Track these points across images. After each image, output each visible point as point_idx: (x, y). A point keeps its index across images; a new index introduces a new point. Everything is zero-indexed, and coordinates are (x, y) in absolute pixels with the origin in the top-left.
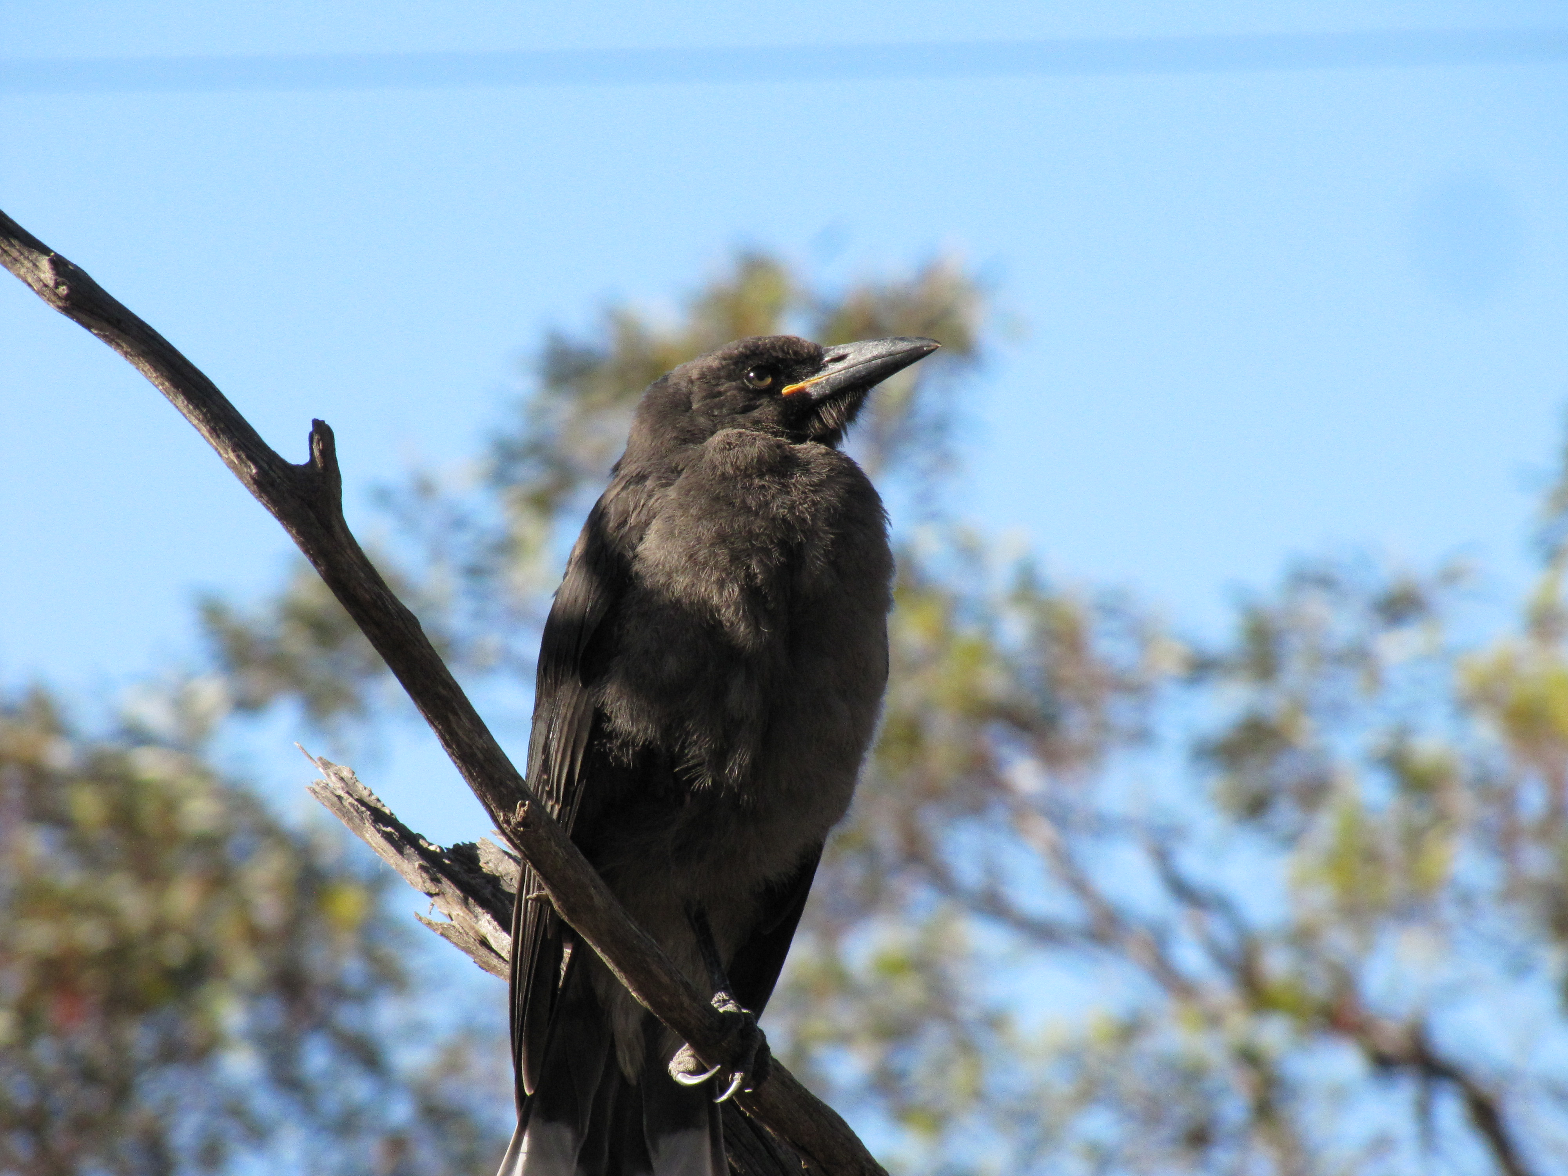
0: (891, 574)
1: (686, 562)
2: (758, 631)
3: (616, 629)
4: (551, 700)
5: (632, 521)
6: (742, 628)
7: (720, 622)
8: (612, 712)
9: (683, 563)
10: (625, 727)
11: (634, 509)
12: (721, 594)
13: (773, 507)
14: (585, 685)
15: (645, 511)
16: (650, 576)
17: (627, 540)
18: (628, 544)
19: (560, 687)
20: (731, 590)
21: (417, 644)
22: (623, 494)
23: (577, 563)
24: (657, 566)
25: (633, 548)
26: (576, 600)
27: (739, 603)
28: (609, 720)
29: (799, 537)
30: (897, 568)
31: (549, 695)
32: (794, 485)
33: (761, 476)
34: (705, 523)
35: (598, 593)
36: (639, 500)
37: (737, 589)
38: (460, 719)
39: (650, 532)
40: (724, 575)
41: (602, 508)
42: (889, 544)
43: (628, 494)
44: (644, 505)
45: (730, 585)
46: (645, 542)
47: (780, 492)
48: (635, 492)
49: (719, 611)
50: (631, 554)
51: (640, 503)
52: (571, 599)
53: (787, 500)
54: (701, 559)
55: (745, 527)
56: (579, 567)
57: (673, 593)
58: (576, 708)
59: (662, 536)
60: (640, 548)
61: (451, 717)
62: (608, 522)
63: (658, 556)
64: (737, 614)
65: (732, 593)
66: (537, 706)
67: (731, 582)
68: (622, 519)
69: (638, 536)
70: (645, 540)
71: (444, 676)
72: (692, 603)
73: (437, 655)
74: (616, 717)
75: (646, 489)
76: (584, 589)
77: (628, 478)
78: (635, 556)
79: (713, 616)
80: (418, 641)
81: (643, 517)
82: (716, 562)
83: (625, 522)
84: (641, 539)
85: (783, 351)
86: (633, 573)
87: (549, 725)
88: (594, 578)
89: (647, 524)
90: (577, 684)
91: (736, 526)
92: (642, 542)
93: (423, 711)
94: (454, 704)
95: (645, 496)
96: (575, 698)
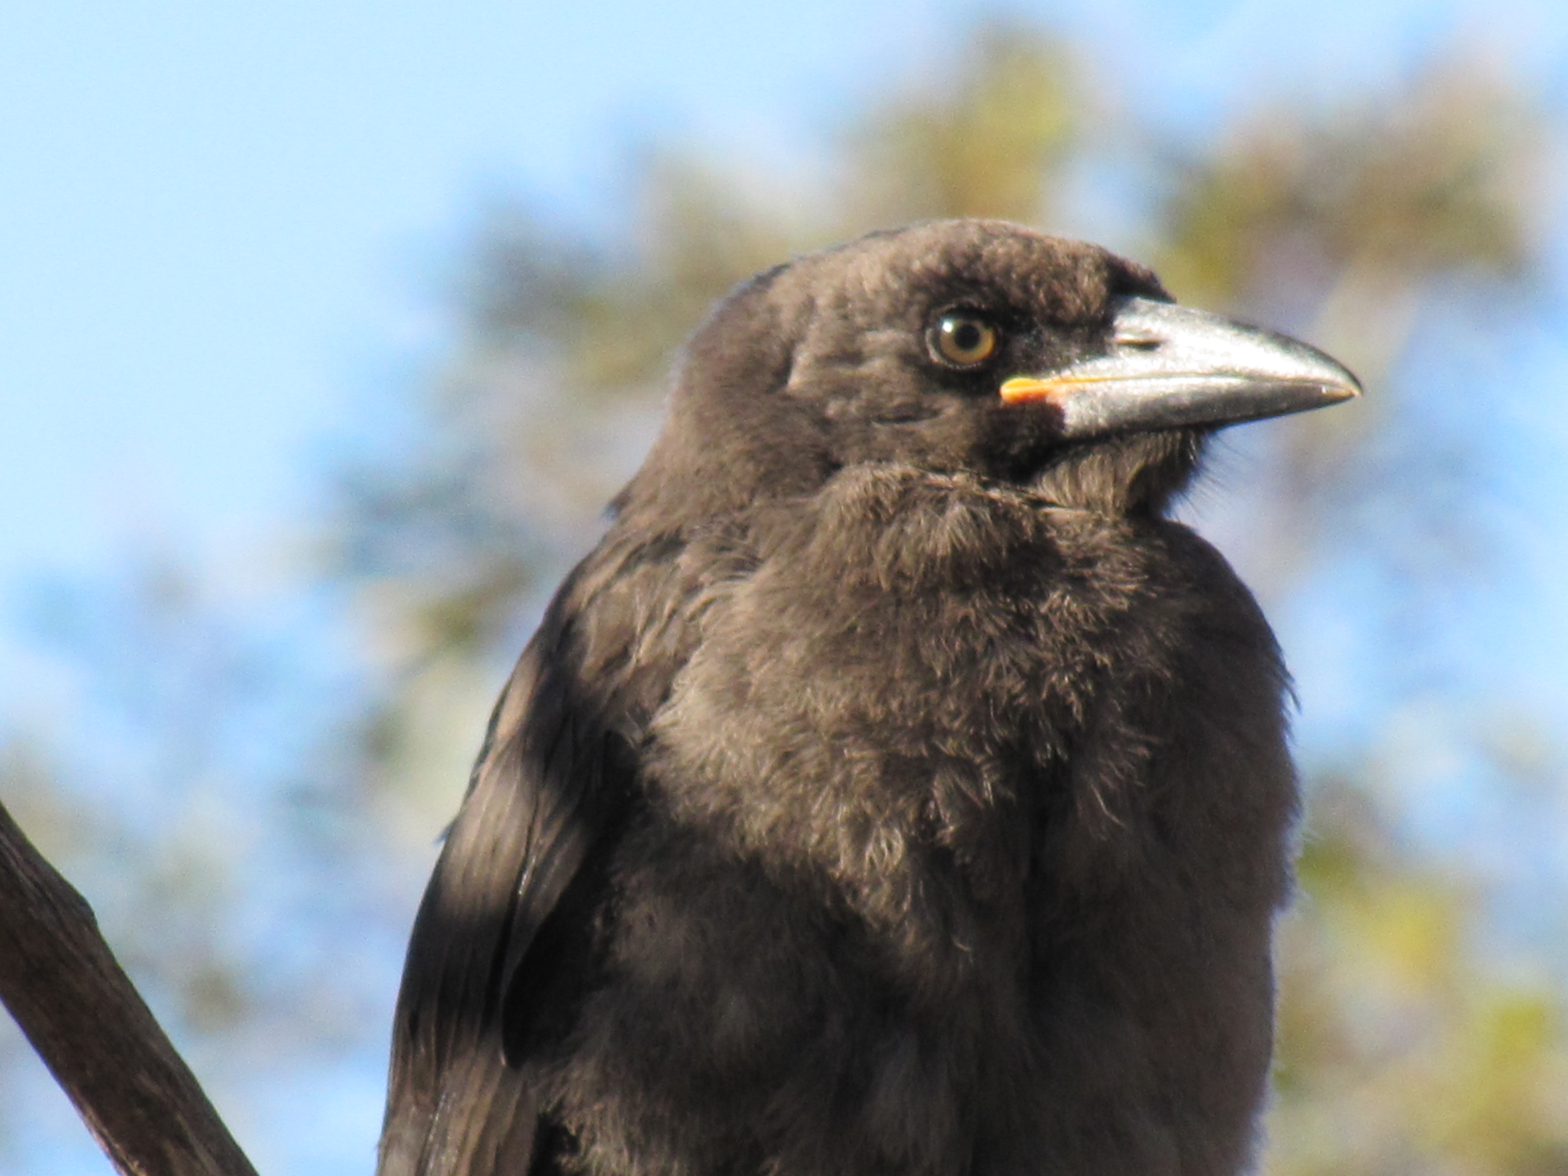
0: (1292, 818)
1: (773, 770)
2: (946, 948)
3: (598, 922)
4: (426, 1099)
5: (641, 653)
6: (910, 939)
7: (859, 920)
8: (580, 1128)
9: (763, 773)
10: (614, 1166)
11: (650, 619)
12: (859, 854)
13: (988, 668)
14: (515, 1062)
15: (675, 629)
16: (689, 792)
17: (629, 701)
18: (632, 711)
19: (451, 1064)
20: (884, 845)
21: (90, 966)
22: (621, 587)
23: (500, 756)
24: (702, 768)
25: (644, 717)
26: (494, 850)
27: (904, 876)
28: (573, 1145)
29: (1049, 747)
30: (1306, 802)
31: (420, 1085)
32: (1045, 618)
33: (963, 591)
34: (819, 683)
35: (557, 826)
36: (661, 602)
37: (899, 845)
38: (196, 1157)
39: (687, 682)
40: (868, 807)
41: (564, 620)
42: (1289, 743)
43: (632, 587)
44: (674, 612)
45: (883, 832)
46: (674, 705)
47: (1011, 632)
48: (650, 580)
49: (856, 893)
50: (638, 736)
51: (662, 610)
52: (482, 849)
53: (1024, 654)
54: (811, 769)
55: (917, 709)
56: (506, 768)
57: (743, 839)
58: (491, 1121)
59: (717, 698)
60: (662, 719)
61: (171, 1150)
62: (581, 655)
63: (706, 745)
64: (898, 905)
65: (886, 851)
66: (392, 1112)
67: (887, 824)
68: (617, 647)
69: (657, 691)
70: (674, 698)
71: (154, 1046)
72: (787, 869)
73: (136, 995)
74: (592, 1141)
75: (679, 575)
76: (516, 822)
77: (630, 547)
78: (650, 740)
79: (838, 899)
80: (92, 959)
81: (670, 644)
82: (848, 777)
83: (624, 655)
84: (665, 696)
85: (1026, 289)
86: (645, 785)
87: (420, 1162)
88: (543, 795)
89: (680, 662)
90: (494, 1060)
91: (894, 705)
92: (669, 703)
93: (102, 1135)
94: (179, 1118)
95: (676, 590)
96: (488, 1098)
